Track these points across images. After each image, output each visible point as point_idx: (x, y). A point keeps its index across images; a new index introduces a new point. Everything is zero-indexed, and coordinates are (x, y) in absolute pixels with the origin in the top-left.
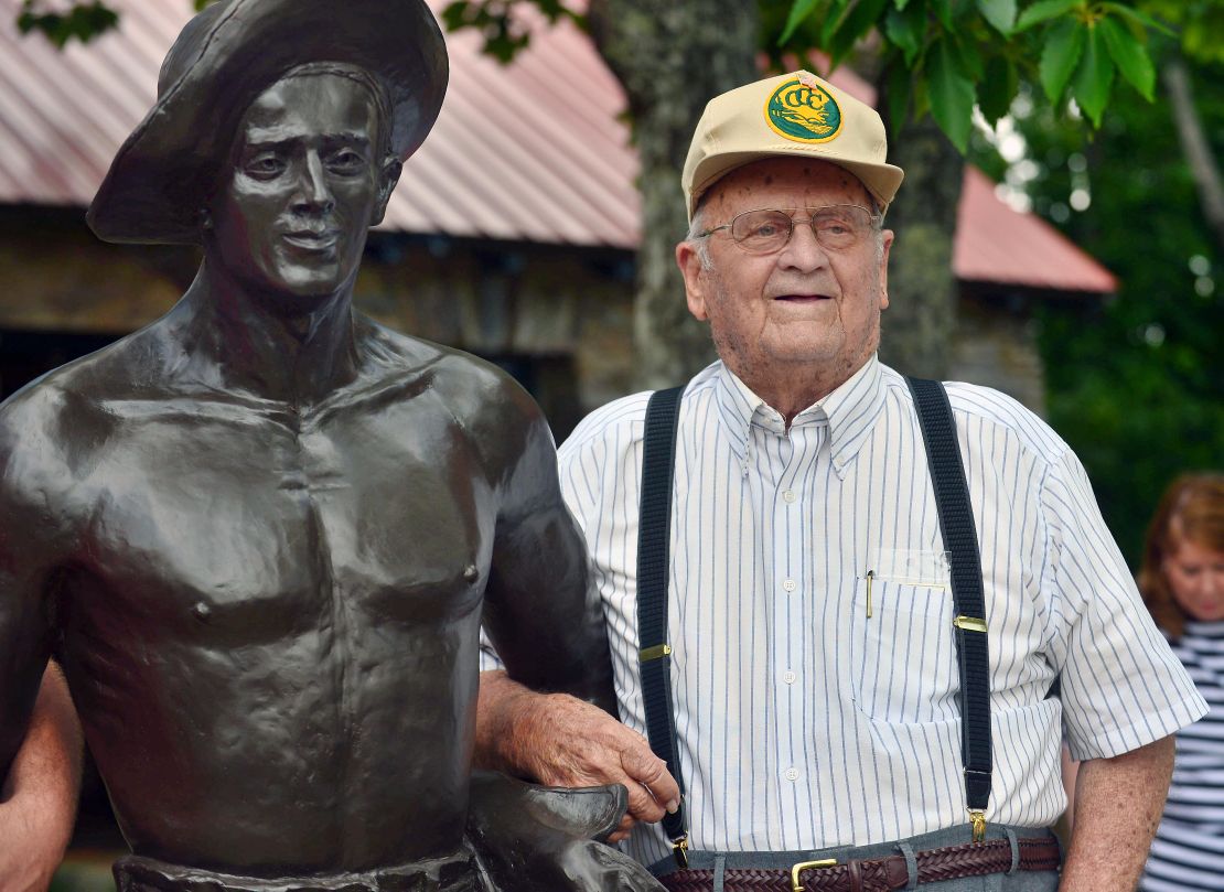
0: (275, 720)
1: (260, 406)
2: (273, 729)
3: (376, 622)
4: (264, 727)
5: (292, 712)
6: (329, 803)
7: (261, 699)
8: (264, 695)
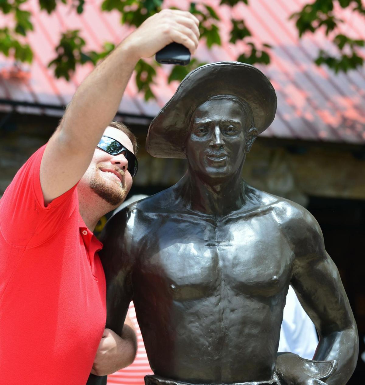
0: (197, 327)
1: (203, 216)
2: (196, 330)
3: (237, 295)
4: (194, 329)
5: (204, 325)
6: (216, 358)
7: (193, 320)
8: (194, 318)
